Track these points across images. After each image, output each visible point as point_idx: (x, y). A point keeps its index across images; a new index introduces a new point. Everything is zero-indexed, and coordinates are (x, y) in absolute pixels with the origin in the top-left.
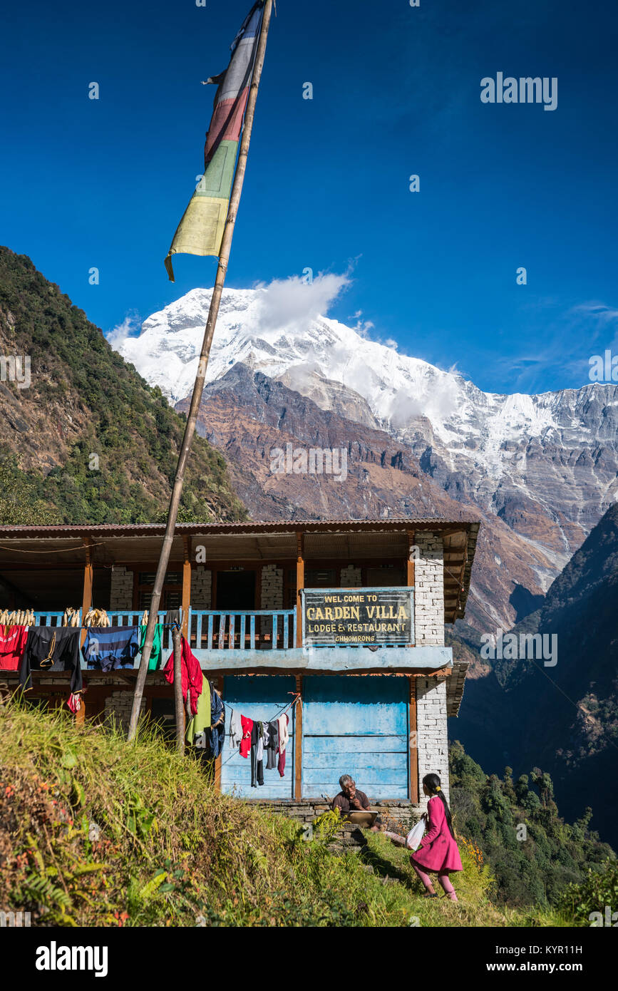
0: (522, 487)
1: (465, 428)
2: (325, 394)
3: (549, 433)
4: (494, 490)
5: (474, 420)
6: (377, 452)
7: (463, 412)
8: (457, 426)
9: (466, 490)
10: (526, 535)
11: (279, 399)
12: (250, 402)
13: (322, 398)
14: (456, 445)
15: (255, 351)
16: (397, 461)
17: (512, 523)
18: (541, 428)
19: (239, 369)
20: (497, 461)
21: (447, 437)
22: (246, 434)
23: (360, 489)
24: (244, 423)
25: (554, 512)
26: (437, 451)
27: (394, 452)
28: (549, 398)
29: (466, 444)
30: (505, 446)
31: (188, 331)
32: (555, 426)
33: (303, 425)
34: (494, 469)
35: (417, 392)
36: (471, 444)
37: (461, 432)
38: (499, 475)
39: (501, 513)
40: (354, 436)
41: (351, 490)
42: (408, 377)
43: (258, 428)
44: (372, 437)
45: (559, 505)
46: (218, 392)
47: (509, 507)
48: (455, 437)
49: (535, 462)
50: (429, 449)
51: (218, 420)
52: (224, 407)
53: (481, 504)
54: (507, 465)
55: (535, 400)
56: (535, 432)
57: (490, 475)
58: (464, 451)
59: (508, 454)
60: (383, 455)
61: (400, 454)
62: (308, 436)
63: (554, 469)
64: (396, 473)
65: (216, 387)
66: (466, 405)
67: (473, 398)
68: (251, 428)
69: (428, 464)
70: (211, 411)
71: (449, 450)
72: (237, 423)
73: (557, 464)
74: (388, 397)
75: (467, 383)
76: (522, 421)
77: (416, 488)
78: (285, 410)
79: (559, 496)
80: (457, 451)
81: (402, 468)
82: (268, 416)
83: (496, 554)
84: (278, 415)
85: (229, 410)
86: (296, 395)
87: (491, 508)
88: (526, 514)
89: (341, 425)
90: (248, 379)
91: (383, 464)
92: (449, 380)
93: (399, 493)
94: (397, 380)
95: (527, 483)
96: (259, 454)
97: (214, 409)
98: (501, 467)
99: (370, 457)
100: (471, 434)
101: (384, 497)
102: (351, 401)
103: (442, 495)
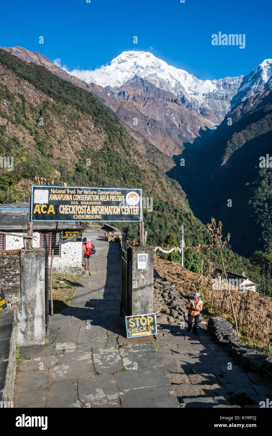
0: (207, 106)
1: (193, 90)
2: (158, 82)
3: (215, 91)
4: (200, 107)
5: (196, 87)
6: (171, 99)
7: (193, 86)
8: (191, 89)
9: (193, 107)
10: (207, 119)
11: (146, 85)
12: (139, 86)
13: (157, 83)
14: (191, 94)
15: (140, 69)
16: (175, 101)
17: (204, 116)
18: (213, 90)
19: (136, 77)
20: (201, 99)
21: (189, 92)
22: (138, 95)
23: (166, 109)
24: (138, 92)
25: (215, 112)
26: (186, 96)
27: (175, 99)
28: (215, 81)
29: (194, 94)
30: (203, 95)
31: (123, 63)
32: (216, 89)
33: (152, 92)
34: (200, 101)
35: (181, 79)
36: (195, 94)
37: (192, 91)
38: (201, 103)
39: (201, 113)
40: (164, 95)
41: (164, 109)
42: (179, 76)
43: (141, 93)
44: (169, 94)
45: (216, 111)
46: (131, 83)
47: (203, 112)
48: (191, 92)
49: (211, 99)
50: (184, 96)
51: (131, 91)
52: (132, 88)
53: (196, 110)
54: (204, 100)
55: (212, 82)
56: (211, 91)
57: (199, 102)
58: (193, 96)
59: (204, 97)
60: (172, 99)
61: (176, 99)
62: (153, 95)
63: (215, 101)
64: (175, 104)
65: (130, 82)
66: (194, 83)
67: (196, 81)
68: (139, 93)
69: (183, 100)
70: (129, 89)
71: (189, 96)
72: (136, 92)
73: (216, 100)
74: (174, 82)
75: (195, 77)
76: (208, 88)
77: (180, 109)
78: (147, 88)
79: (216, 108)
80: (191, 96)
81: (177, 103)
82: (144, 90)
83: (199, 125)
84: (146, 89)
85: (134, 88)
86: (151, 84)
87: (199, 112)
88: (208, 113)
89: (162, 92)
90: (138, 80)
91: (172, 102)
92: (190, 77)
93: (176, 110)
94: (176, 77)
95: (208, 105)
96: (141, 100)
97: (130, 88)
98: (202, 100)
99: (169, 100)
100: (195, 92)
101: (172, 111)
102: (164, 83)
103: (186, 110)
